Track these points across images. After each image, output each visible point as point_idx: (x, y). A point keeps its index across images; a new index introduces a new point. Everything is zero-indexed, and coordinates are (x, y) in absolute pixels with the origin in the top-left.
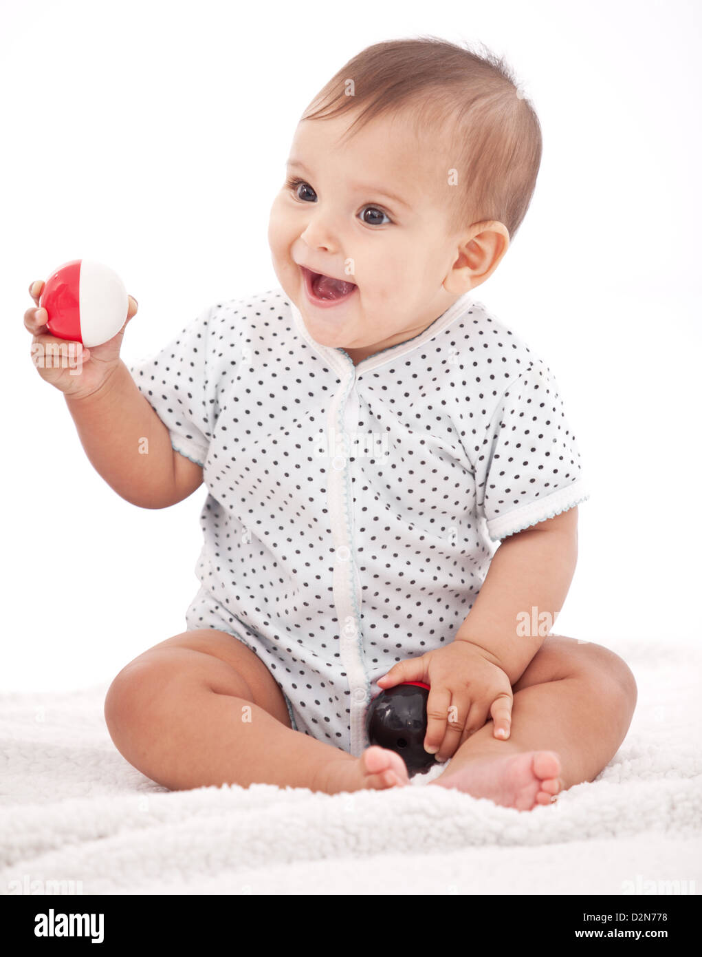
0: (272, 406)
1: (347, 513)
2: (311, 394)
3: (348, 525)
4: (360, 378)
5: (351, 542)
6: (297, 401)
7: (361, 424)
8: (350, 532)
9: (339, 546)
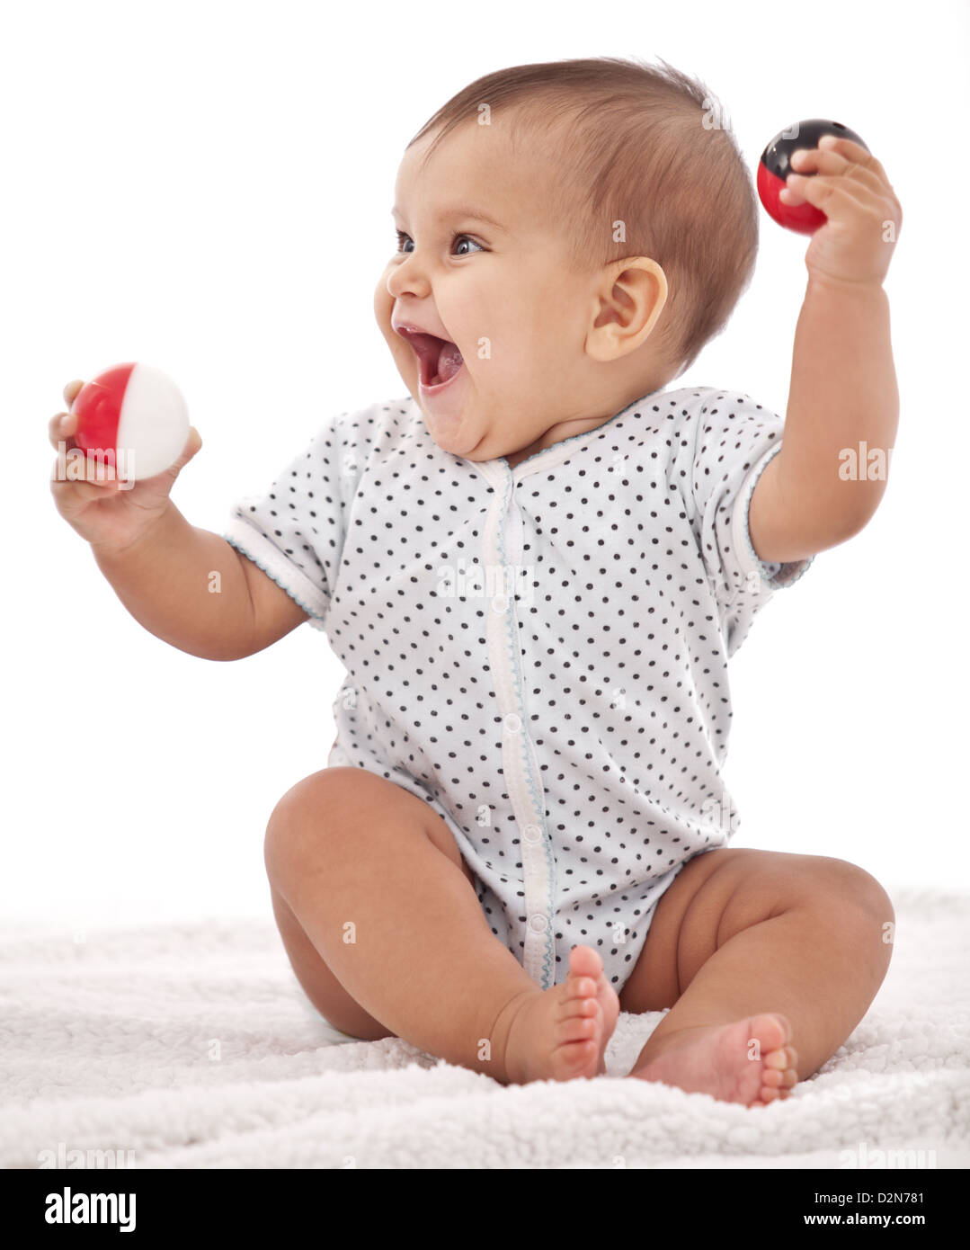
0: (404, 527)
1: (514, 671)
2: (453, 508)
3: (516, 687)
4: (520, 485)
5: (521, 709)
6: (436, 518)
7: (527, 547)
8: (519, 695)
9: (506, 714)
